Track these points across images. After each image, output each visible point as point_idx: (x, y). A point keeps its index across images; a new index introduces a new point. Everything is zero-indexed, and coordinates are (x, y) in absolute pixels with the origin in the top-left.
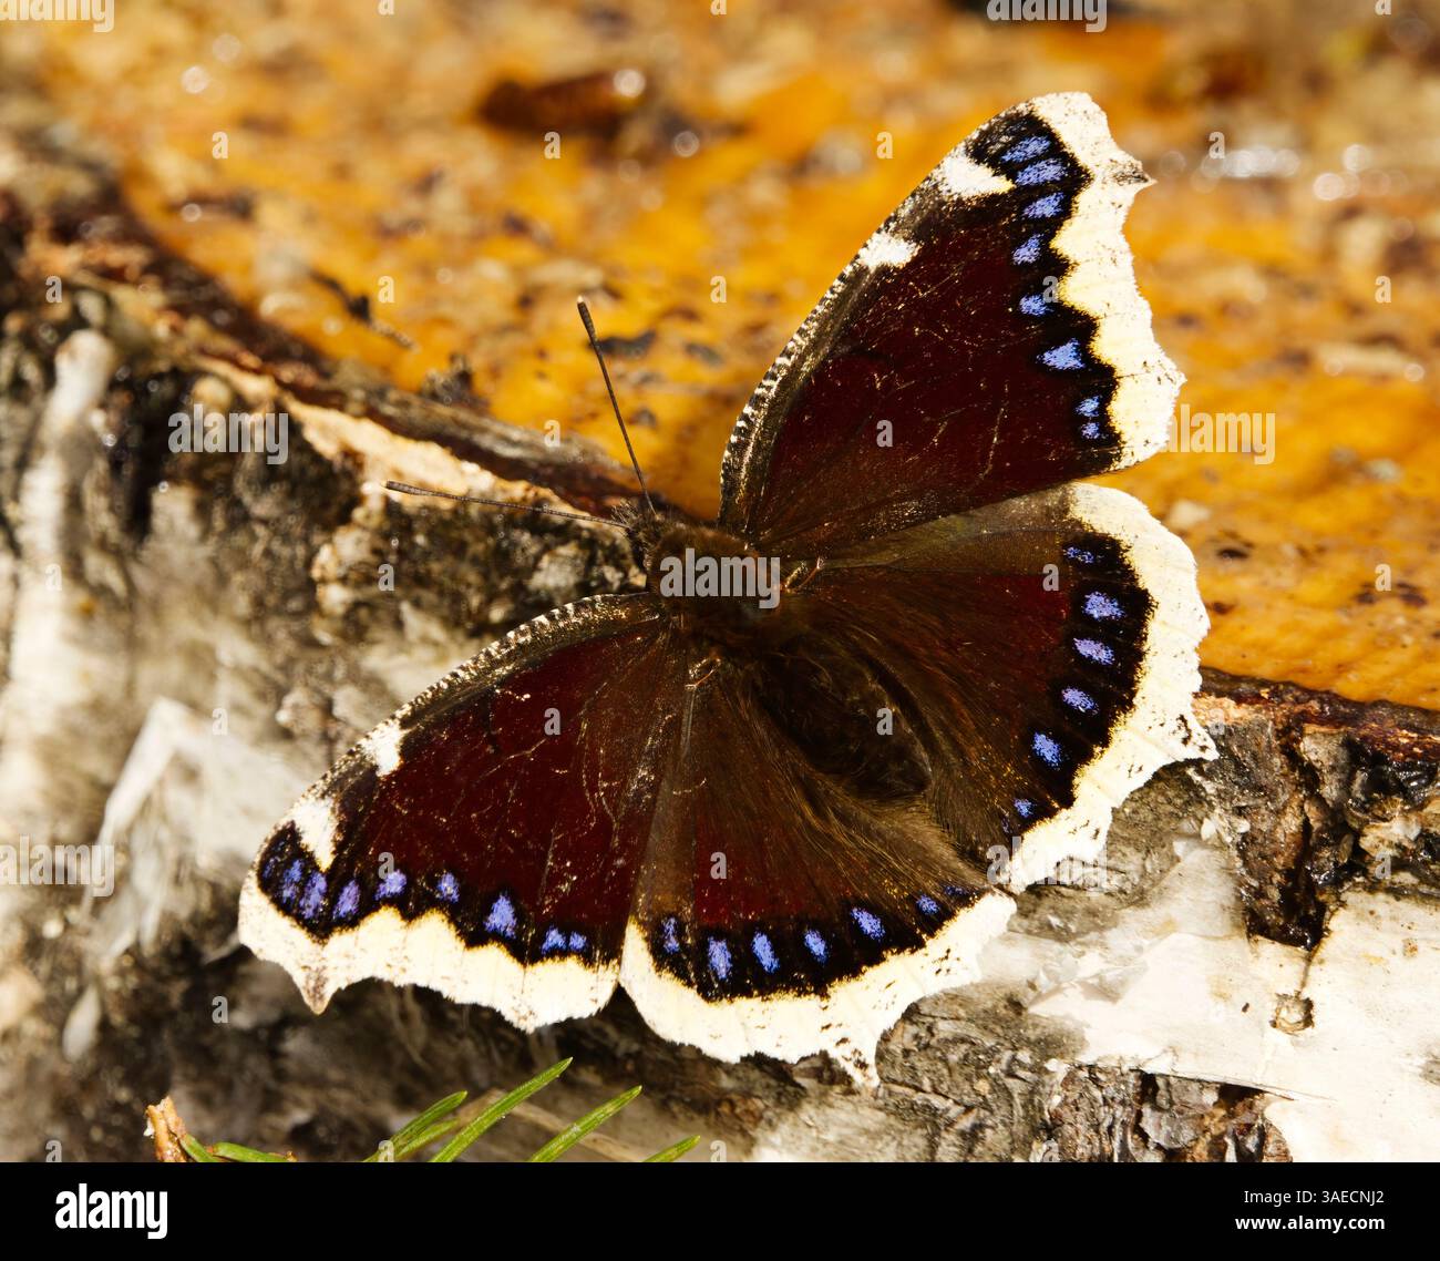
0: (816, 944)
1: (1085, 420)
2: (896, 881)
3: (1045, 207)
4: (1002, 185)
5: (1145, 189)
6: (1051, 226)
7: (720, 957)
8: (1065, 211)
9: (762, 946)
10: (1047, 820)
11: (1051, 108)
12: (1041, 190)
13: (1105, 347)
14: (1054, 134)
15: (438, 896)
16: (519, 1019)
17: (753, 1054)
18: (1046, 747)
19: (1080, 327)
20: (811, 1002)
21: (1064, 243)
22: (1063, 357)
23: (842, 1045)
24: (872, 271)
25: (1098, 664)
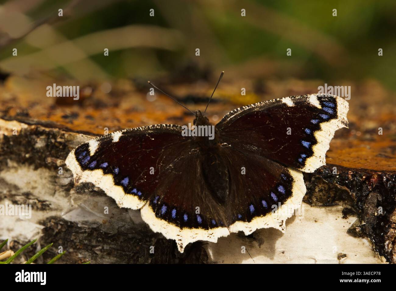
0: (186, 217)
1: (301, 157)
2: (210, 214)
3: (324, 117)
4: (319, 107)
5: (346, 128)
6: (323, 121)
7: (164, 209)
8: (327, 120)
9: (174, 212)
10: (243, 222)
11: (340, 100)
12: (326, 113)
13: (315, 148)
14: (337, 106)
15: (113, 171)
16: (119, 204)
17: (160, 232)
18: (252, 208)
19: (314, 142)
20: (178, 229)
21: (323, 125)
22: (306, 144)
23: (179, 241)
24: (282, 103)
25: (273, 200)
